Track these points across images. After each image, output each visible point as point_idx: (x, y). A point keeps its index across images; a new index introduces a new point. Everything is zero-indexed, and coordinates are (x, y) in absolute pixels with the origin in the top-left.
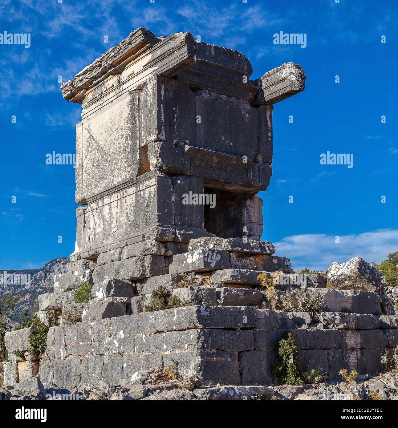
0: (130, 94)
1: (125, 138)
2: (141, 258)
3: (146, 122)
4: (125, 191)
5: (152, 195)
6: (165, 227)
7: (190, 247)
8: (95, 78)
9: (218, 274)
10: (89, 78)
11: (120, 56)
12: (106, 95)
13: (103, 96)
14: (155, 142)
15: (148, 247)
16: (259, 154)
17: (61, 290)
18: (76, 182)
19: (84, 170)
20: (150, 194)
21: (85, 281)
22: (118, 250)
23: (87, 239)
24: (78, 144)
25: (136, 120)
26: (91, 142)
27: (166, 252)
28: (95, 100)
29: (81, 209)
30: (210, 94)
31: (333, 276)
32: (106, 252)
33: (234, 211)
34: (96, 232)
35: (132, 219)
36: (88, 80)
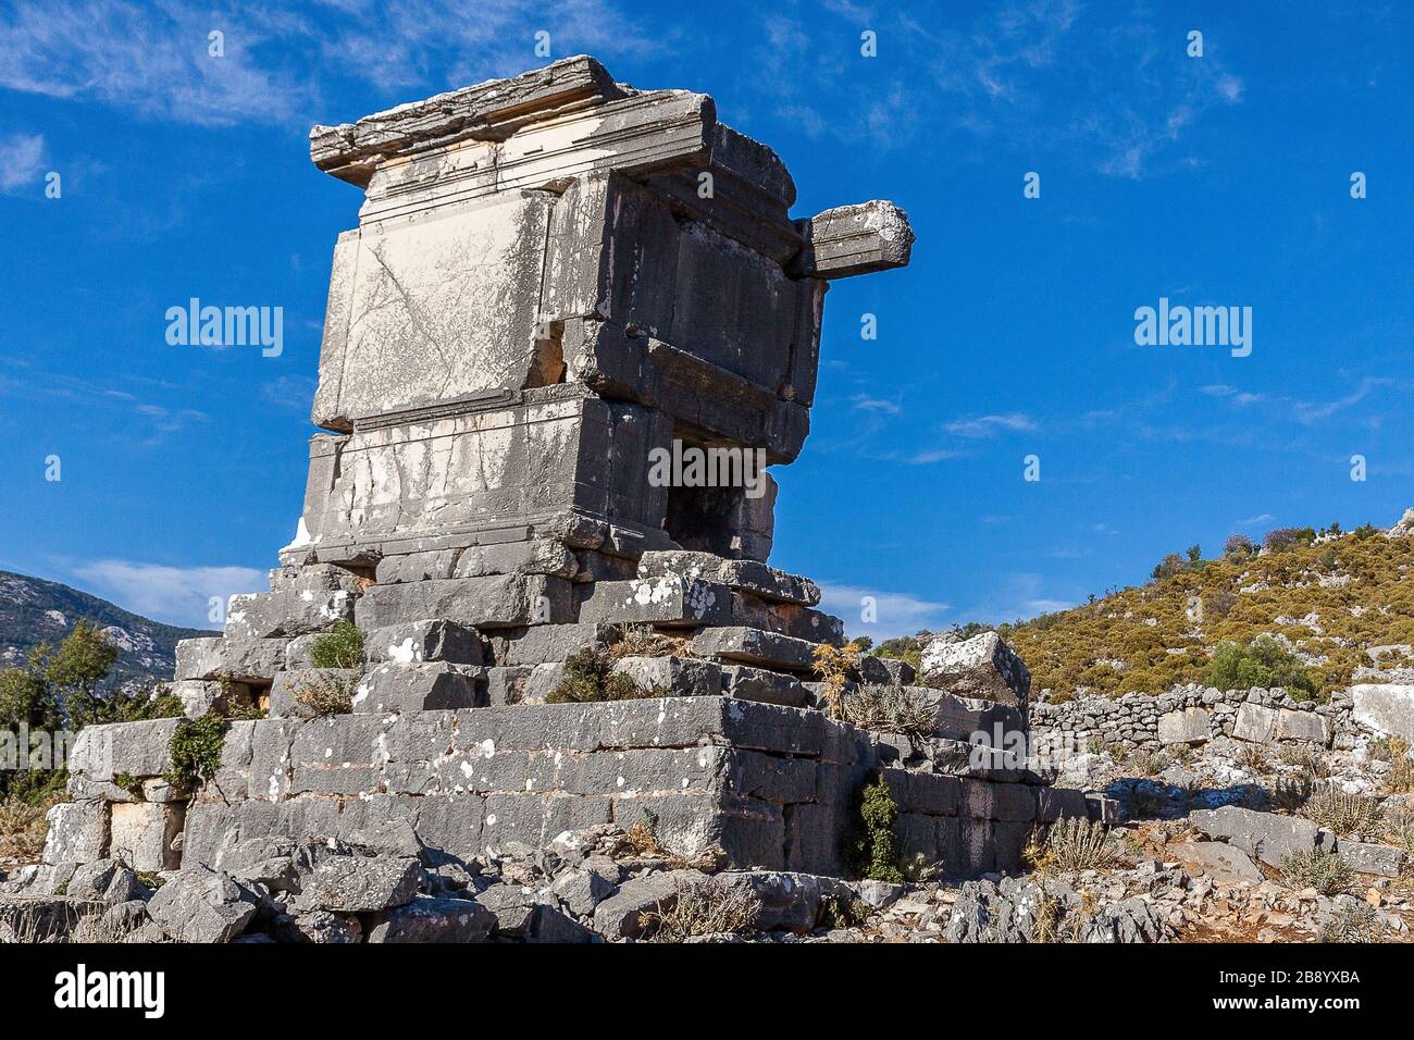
0: (525, 194)
1: (496, 295)
2: (517, 579)
3: (564, 270)
4: (482, 418)
5: (563, 439)
6: (587, 515)
7: (643, 569)
8: (423, 136)
9: (709, 635)
10: (407, 131)
11: (512, 103)
12: (448, 181)
13: (437, 181)
14: (585, 318)
15: (541, 557)
16: (790, 383)
17: (249, 633)
18: (321, 371)
19: (351, 346)
20: (558, 435)
21: (333, 617)
22: (450, 553)
23: (342, 517)
24: (339, 280)
25: (536, 261)
26: (385, 283)
27: (579, 571)
28: (410, 186)
29: (328, 441)
30: (708, 234)
31: (935, 667)
32: (408, 554)
33: (709, 500)
34: (374, 503)
35: (496, 486)
36: (403, 136)
